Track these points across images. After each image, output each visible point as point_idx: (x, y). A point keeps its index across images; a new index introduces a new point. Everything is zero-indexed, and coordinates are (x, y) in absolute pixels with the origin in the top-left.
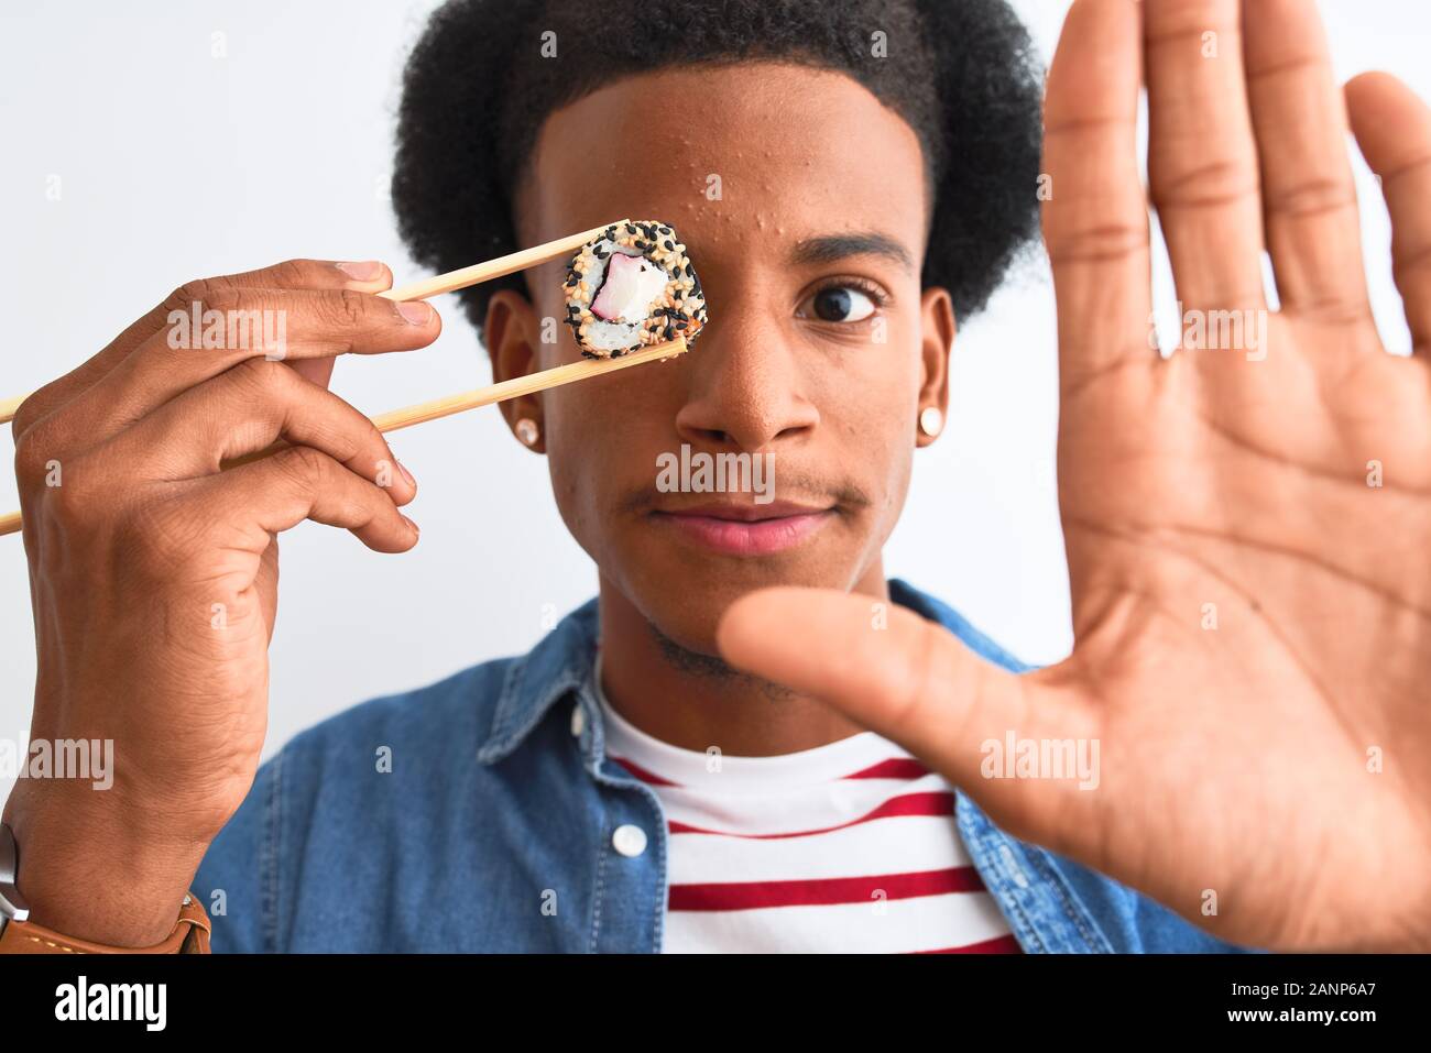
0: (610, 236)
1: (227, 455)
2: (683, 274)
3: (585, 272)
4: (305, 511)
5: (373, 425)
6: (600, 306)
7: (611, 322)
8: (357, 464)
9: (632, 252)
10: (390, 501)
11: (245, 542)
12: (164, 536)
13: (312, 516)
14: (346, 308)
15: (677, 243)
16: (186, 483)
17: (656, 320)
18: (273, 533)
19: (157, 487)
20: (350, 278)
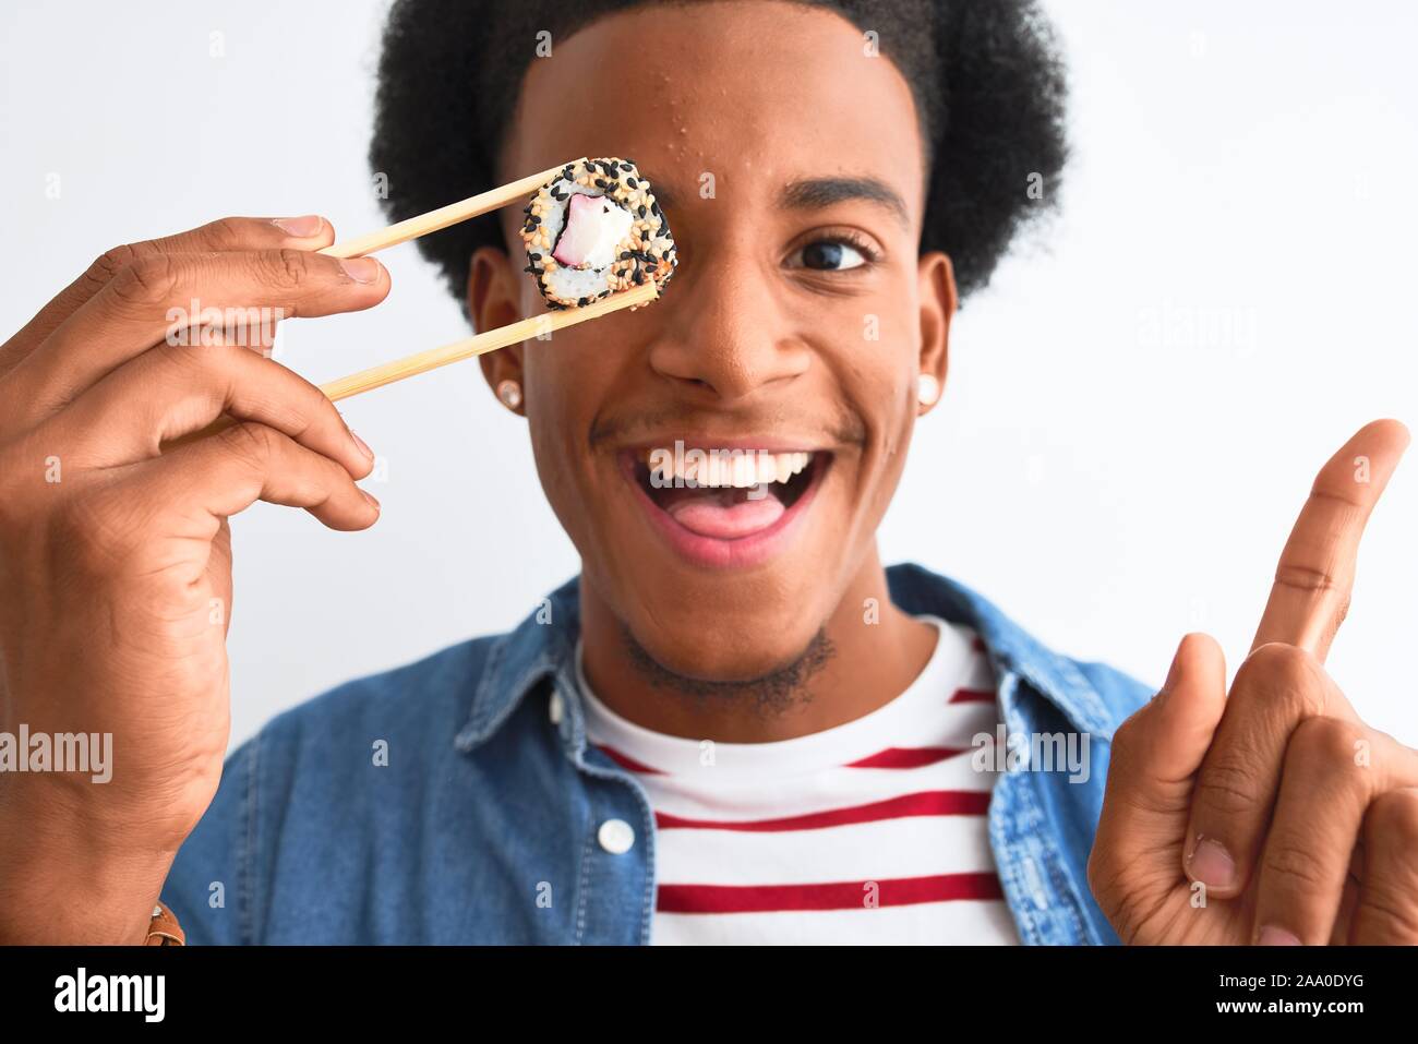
0: (568, 175)
1: (166, 438)
2: (649, 213)
3: (543, 216)
4: (257, 492)
5: (323, 395)
6: (562, 252)
7: (576, 268)
8: (308, 438)
9: (593, 192)
10: (347, 475)
11: (193, 528)
12: (103, 528)
13: (264, 497)
14: (287, 269)
15: (640, 180)
17: (624, 264)
18: (222, 518)
19: (93, 475)
20: (289, 235)
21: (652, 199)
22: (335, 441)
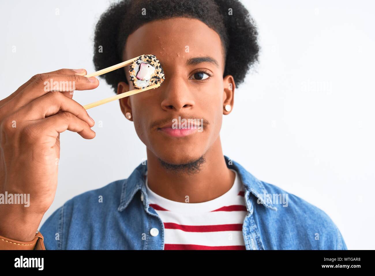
0: (140, 59)
1: (47, 115)
2: (159, 68)
3: (134, 68)
4: (66, 127)
5: (83, 107)
6: (138, 76)
7: (142, 80)
8: (79, 116)
9: (146, 63)
12: (32, 133)
13: (68, 129)
14: (75, 78)
15: (157, 60)
16: (37, 121)
17: (153, 79)
18: (59, 133)
19: (30, 122)
20: (76, 72)
21: (159, 64)
22: (85, 117)
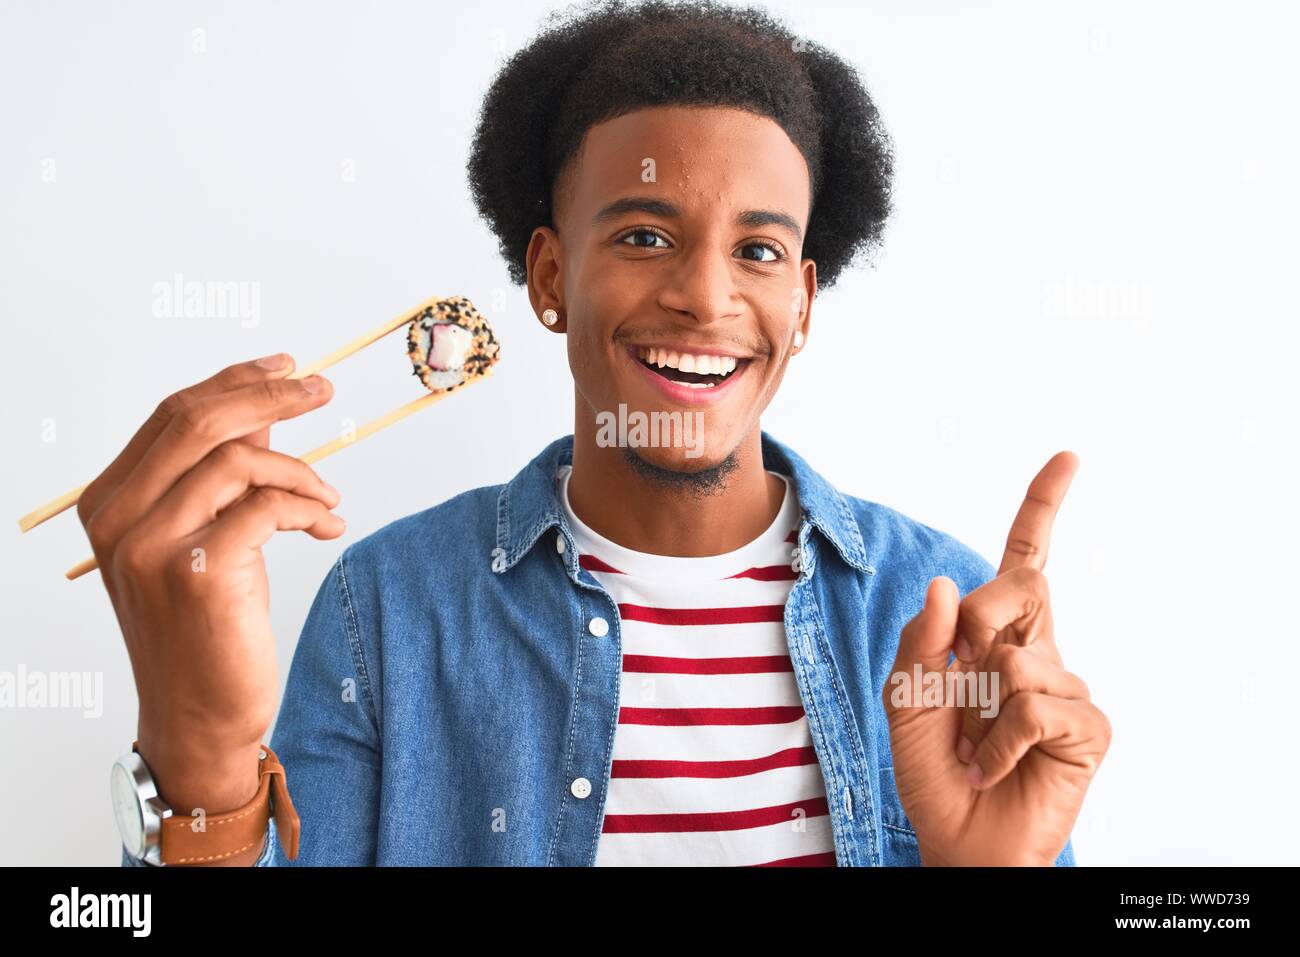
2: (481, 331)
3: (418, 342)
4: (275, 528)
6: (433, 361)
7: (442, 371)
8: (301, 490)
10: (323, 507)
13: (279, 529)
17: (470, 365)
20: (269, 371)
22: (314, 489)
